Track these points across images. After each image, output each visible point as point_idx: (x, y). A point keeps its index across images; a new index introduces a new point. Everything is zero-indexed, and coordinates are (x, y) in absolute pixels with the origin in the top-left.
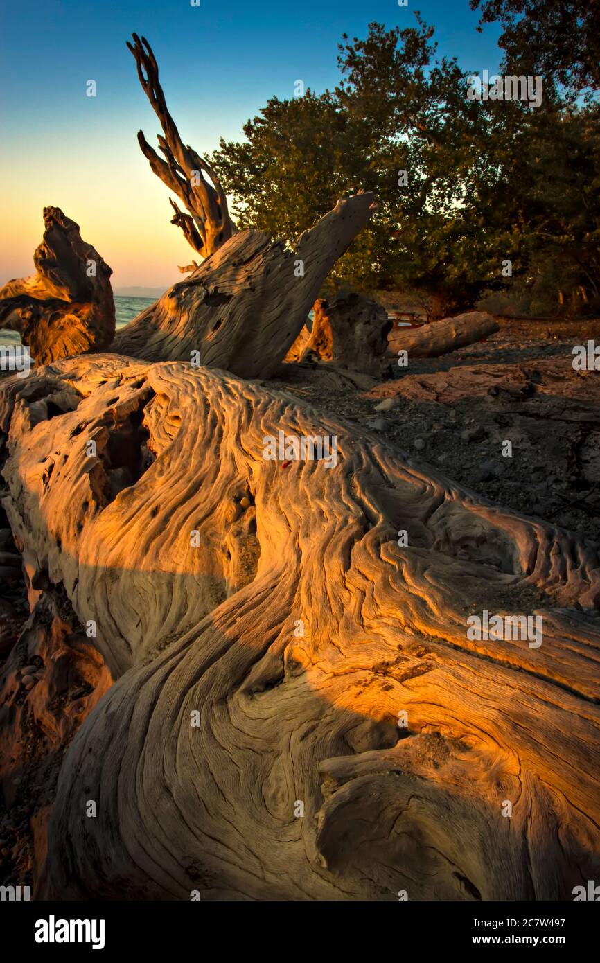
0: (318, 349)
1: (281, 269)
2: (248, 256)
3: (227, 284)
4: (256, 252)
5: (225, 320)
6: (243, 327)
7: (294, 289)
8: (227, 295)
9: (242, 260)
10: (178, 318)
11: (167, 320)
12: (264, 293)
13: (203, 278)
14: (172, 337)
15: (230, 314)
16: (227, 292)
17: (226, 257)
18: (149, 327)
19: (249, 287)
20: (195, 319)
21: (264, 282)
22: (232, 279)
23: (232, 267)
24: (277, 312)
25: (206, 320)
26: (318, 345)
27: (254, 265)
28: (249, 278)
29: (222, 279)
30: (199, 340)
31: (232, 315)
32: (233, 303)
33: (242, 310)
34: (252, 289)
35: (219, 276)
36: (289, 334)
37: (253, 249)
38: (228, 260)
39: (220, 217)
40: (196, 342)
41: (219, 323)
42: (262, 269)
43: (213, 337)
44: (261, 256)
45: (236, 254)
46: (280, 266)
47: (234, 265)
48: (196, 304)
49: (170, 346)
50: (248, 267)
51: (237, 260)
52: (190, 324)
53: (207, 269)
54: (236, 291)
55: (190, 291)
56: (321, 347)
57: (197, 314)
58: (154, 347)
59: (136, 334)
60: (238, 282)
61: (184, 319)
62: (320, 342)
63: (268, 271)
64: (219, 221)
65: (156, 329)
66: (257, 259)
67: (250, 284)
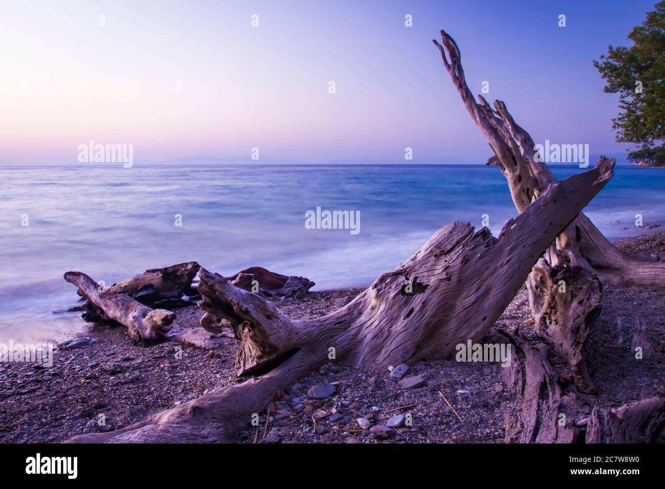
0: (551, 312)
1: (480, 258)
2: (449, 247)
3: (426, 274)
4: (458, 243)
5: (417, 309)
6: (434, 315)
7: (496, 274)
8: (424, 284)
9: (443, 251)
10: (378, 306)
11: (370, 307)
12: (459, 281)
13: (407, 269)
14: (369, 323)
15: (423, 303)
16: (425, 281)
17: (430, 249)
18: (356, 313)
19: (445, 277)
20: (391, 308)
21: (461, 271)
22: (431, 270)
23: (433, 258)
24: (472, 298)
25: (400, 309)
26: (552, 308)
27: (453, 255)
28: (447, 268)
29: (423, 269)
30: (391, 327)
31: (424, 304)
32: (428, 291)
33: (435, 298)
34: (449, 279)
35: (421, 267)
36: (484, 319)
37: (455, 241)
38: (431, 252)
39: (516, 164)
40: (387, 329)
41: (411, 311)
42: (460, 259)
43: (403, 324)
44: (461, 247)
45: (438, 245)
46: (479, 255)
47: (436, 256)
48: (392, 295)
49: (366, 332)
50: (448, 258)
51: (438, 251)
52: (386, 311)
53: (413, 260)
54: (433, 281)
55: (391, 282)
56: (553, 311)
57: (393, 303)
58: (353, 332)
59: (342, 319)
60: (436, 272)
61: (382, 307)
62: (553, 305)
63: (465, 261)
64: (516, 167)
65: (360, 314)
66: (457, 250)
67: (447, 274)
